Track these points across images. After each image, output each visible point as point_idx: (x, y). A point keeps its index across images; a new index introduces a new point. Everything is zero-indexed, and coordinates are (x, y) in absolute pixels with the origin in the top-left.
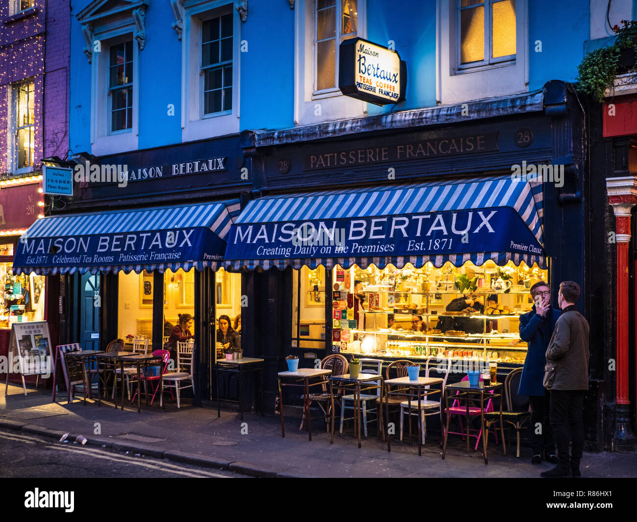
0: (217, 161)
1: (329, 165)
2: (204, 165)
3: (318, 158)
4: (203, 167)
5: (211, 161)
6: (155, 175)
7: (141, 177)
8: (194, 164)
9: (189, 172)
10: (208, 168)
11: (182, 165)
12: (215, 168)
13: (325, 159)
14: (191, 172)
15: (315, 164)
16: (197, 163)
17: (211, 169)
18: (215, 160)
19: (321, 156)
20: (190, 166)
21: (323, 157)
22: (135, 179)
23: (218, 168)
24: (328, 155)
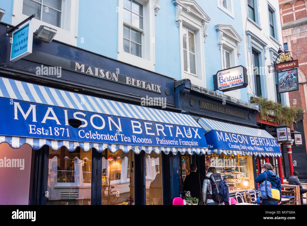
0: (156, 87)
1: (208, 108)
2: (149, 85)
3: (205, 104)
4: (148, 87)
5: (153, 85)
6: (112, 78)
7: (98, 74)
8: (142, 82)
9: (138, 86)
10: (151, 89)
11: (134, 79)
12: (155, 90)
13: (207, 105)
14: (140, 87)
15: (204, 106)
16: (144, 82)
17: (153, 90)
18: (155, 85)
19: (206, 103)
20: (139, 83)
21: (206, 104)
22: (84, 72)
23: (157, 91)
24: (208, 104)
